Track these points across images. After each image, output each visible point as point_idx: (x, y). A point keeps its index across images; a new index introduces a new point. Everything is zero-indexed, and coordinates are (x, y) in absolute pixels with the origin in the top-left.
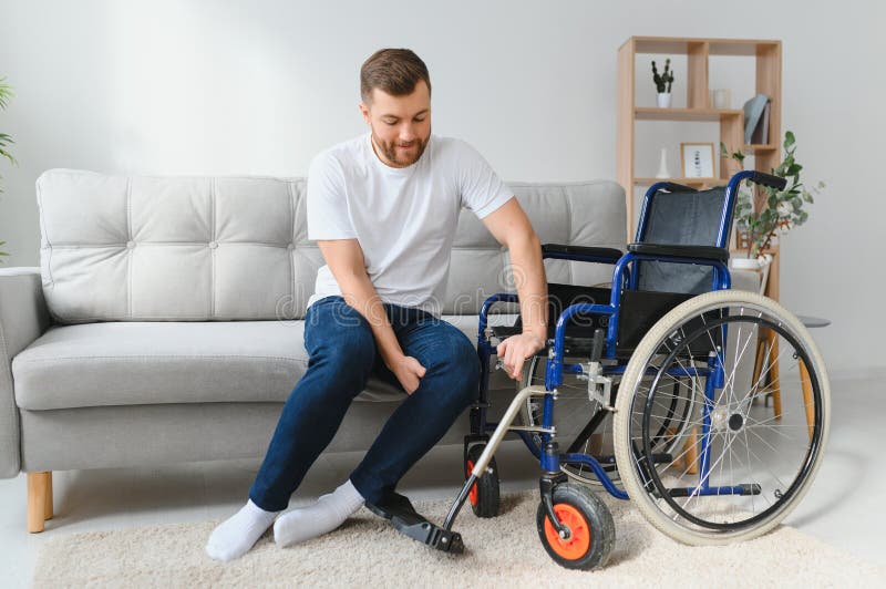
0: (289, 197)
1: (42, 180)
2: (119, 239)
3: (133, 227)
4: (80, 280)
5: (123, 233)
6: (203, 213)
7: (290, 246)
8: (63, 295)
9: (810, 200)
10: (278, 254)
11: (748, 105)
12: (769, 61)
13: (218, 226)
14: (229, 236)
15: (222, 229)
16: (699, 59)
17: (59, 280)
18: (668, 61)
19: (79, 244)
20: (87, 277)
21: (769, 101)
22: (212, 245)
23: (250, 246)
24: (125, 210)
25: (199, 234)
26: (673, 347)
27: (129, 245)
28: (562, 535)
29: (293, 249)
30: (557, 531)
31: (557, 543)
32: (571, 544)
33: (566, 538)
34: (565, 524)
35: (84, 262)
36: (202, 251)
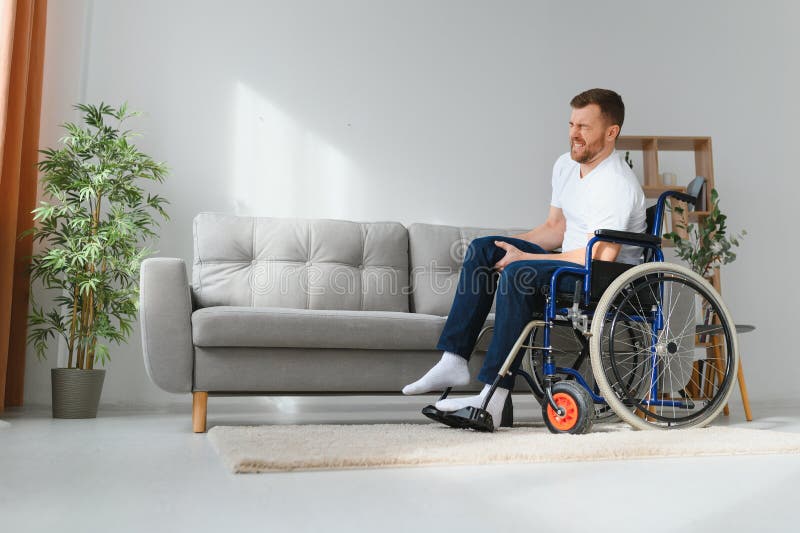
0: (360, 232)
1: (198, 218)
2: (245, 257)
3: (257, 249)
5: (249, 254)
6: (304, 244)
7: (361, 267)
8: (206, 292)
9: (737, 244)
10: (351, 271)
11: (691, 184)
12: (703, 154)
13: (312, 251)
14: (320, 257)
15: (316, 252)
16: (651, 153)
17: (207, 285)
18: (628, 153)
19: (220, 260)
20: (224, 282)
21: (705, 181)
22: (307, 264)
23: (332, 265)
24: (252, 238)
25: (299, 256)
27: (253, 262)
28: (559, 412)
29: (363, 268)
30: (556, 411)
31: (556, 420)
32: (564, 420)
33: (562, 414)
34: (561, 406)
35: (225, 272)
36: (301, 267)
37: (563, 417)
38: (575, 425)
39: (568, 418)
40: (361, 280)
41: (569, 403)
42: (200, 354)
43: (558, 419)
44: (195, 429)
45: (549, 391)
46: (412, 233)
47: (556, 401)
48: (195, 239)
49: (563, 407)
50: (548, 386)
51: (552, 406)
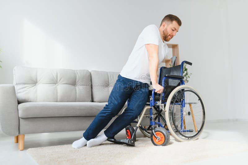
0: (75, 74)
1: (15, 68)
2: (34, 82)
3: (38, 80)
4: (25, 92)
5: (36, 81)
6: (55, 77)
8: (21, 95)
9: (189, 77)
10: (72, 87)
11: (172, 58)
12: (176, 49)
13: (59, 80)
14: (62, 82)
15: (60, 80)
17: (19, 93)
19: (25, 84)
20: (27, 91)
21: (176, 58)
22: (57, 84)
23: (66, 85)
24: (36, 76)
25: (54, 82)
26: (176, 97)
27: (37, 84)
28: (158, 139)
29: (76, 86)
30: (157, 138)
31: (156, 141)
32: (159, 141)
33: (159, 139)
34: (158, 137)
35: (26, 88)
36: (55, 86)
37: (159, 140)
38: (163, 143)
39: (161, 140)
40: (76, 90)
41: (161, 135)
42: (21, 120)
43: (157, 141)
44: (20, 149)
45: (153, 131)
46: (92, 73)
47: (156, 134)
48: (14, 76)
49: (159, 137)
50: (153, 130)
51: (155, 137)
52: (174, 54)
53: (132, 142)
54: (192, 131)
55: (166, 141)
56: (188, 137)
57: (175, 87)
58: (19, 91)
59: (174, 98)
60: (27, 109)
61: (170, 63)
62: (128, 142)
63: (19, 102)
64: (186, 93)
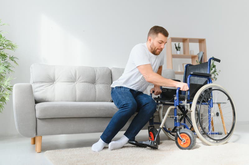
0: (95, 72)
1: (32, 66)
2: (52, 81)
3: (56, 78)
4: (43, 91)
5: (53, 79)
6: (74, 76)
7: (95, 84)
8: (38, 94)
9: (218, 75)
10: (91, 86)
11: (198, 54)
12: (203, 44)
13: (77, 79)
14: (80, 81)
16: (186, 44)
17: (36, 92)
18: (179, 43)
19: (42, 82)
21: (203, 53)
22: (75, 83)
24: (54, 74)
25: (73, 80)
26: (203, 96)
27: (55, 82)
28: (183, 141)
29: (96, 84)
30: (182, 140)
32: (185, 144)
33: (184, 142)
34: (183, 139)
35: (43, 87)
36: (73, 84)
37: (184, 143)
38: (189, 146)
39: (186, 142)
40: (95, 89)
41: (186, 137)
42: (38, 120)
43: (182, 143)
44: (37, 151)
45: (178, 132)
46: (112, 71)
47: (181, 136)
48: (31, 74)
49: (184, 139)
50: (178, 131)
51: (180, 139)
52: (200, 49)
53: (155, 144)
54: (221, 134)
55: (192, 143)
56: (217, 140)
57: (202, 86)
58: (36, 90)
59: (200, 97)
60: (44, 110)
61: (197, 59)
62: (151, 144)
63: (37, 102)
64: (213, 92)
